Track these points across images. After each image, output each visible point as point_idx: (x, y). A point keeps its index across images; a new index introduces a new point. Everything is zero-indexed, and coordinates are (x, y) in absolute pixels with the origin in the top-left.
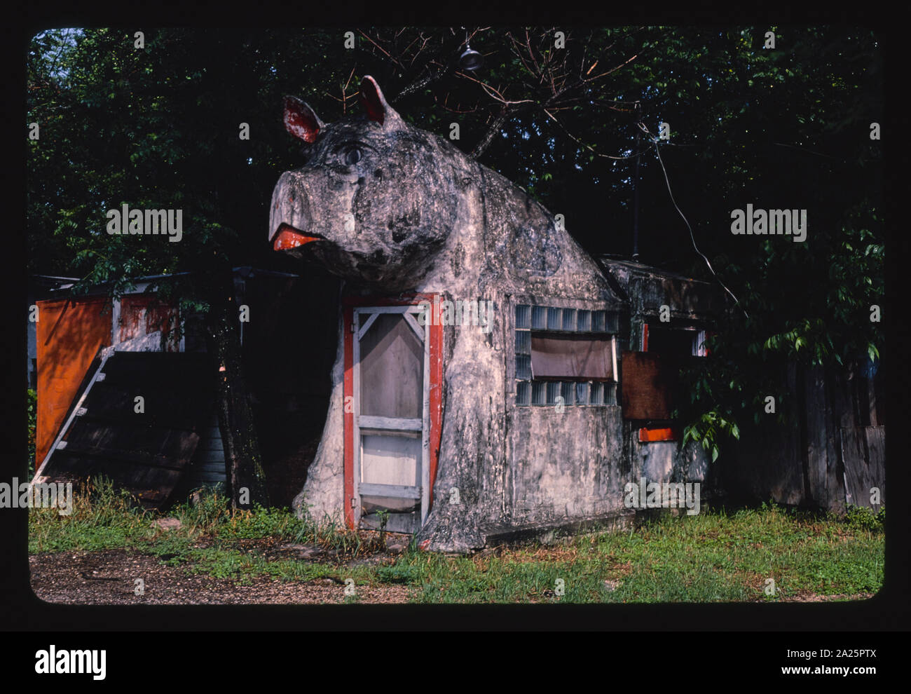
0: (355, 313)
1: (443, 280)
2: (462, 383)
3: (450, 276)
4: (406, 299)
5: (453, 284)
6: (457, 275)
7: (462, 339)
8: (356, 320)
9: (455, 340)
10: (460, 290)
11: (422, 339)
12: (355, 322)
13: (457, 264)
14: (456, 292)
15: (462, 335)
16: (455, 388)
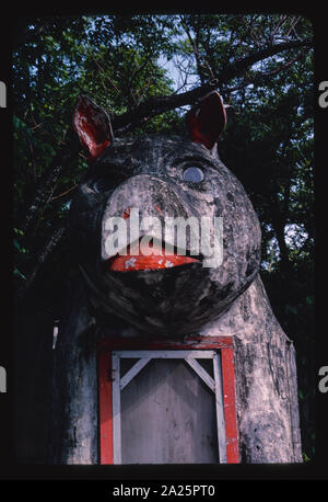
0: (114, 357)
1: (231, 324)
2: (273, 435)
3: (239, 320)
4: (189, 343)
5: (242, 328)
6: (246, 319)
7: (257, 387)
8: (116, 365)
9: (247, 389)
10: (250, 334)
11: (212, 388)
12: (114, 368)
13: (245, 307)
14: (246, 337)
15: (256, 383)
16: (266, 442)
